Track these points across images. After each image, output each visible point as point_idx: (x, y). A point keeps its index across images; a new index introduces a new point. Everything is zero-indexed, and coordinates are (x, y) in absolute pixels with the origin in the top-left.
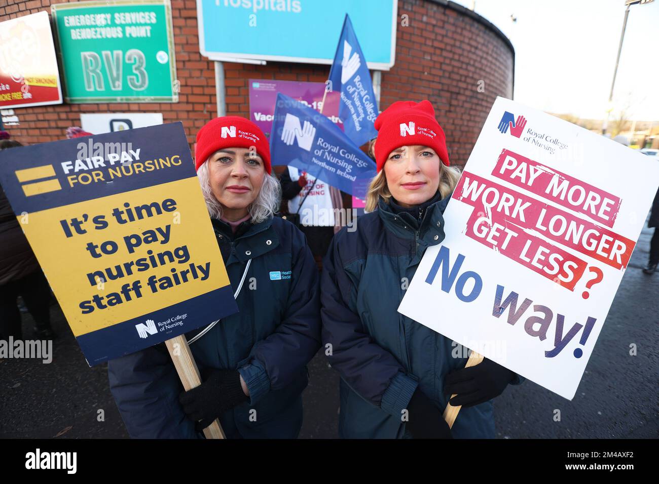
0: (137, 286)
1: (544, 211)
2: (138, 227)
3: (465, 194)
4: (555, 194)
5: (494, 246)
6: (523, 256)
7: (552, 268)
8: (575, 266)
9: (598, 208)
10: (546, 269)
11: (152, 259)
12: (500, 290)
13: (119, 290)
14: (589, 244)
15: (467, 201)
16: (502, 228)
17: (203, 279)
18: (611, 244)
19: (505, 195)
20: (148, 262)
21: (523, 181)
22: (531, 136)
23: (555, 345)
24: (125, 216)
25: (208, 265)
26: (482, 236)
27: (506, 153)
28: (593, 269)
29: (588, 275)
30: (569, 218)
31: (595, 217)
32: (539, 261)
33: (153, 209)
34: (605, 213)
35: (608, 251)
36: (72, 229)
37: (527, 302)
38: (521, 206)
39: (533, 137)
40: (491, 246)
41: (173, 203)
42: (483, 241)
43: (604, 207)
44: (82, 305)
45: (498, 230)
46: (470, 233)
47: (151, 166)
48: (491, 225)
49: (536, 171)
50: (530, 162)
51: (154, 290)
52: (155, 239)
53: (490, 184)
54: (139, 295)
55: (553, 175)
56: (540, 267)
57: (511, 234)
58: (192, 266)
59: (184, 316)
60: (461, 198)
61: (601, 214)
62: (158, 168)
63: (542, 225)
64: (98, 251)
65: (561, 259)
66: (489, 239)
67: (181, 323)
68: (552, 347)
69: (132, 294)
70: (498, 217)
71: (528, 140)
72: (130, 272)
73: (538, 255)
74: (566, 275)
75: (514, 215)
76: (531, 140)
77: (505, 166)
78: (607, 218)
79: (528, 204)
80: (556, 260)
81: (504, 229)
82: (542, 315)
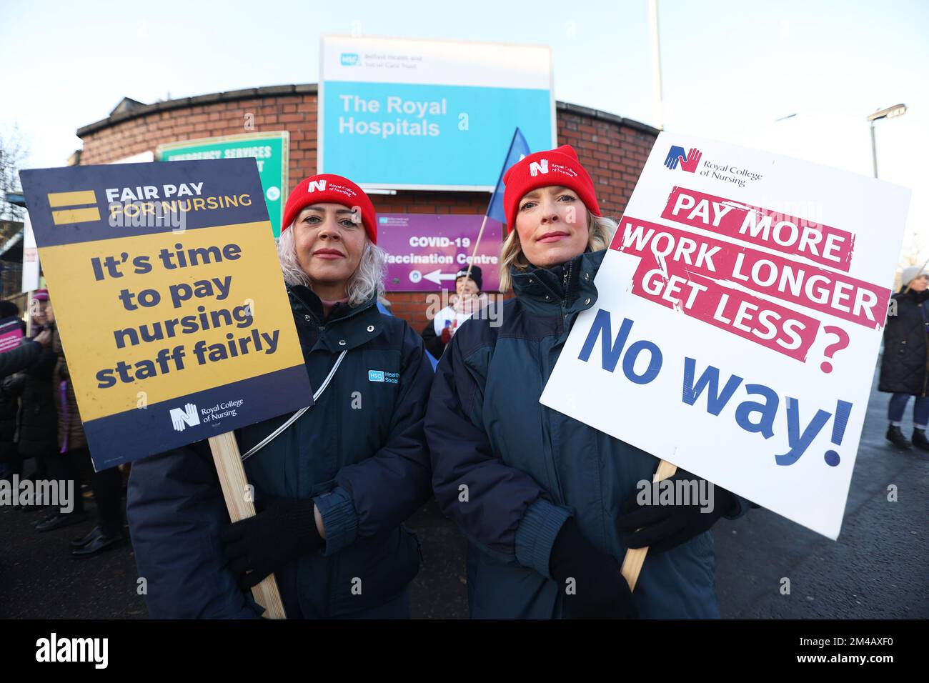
0: (178, 354)
1: (741, 257)
2: (190, 275)
3: (627, 243)
4: (754, 233)
5: (674, 306)
6: (718, 316)
7: (765, 330)
8: (802, 326)
9: (820, 247)
10: (756, 332)
11: (203, 318)
12: (690, 364)
13: (153, 357)
14: (818, 295)
15: (631, 250)
16: (683, 281)
17: (268, 352)
18: (853, 294)
19: (683, 240)
20: (198, 321)
21: (706, 221)
22: (710, 169)
23: (790, 446)
24: (174, 260)
25: (276, 333)
26: (656, 292)
27: (677, 191)
28: (829, 329)
29: (824, 339)
30: (781, 263)
31: (820, 259)
32: (745, 321)
33: (211, 255)
34: (833, 252)
35: (850, 303)
36: (105, 270)
37: (735, 382)
38: (707, 252)
39: (712, 170)
40: (670, 305)
41: (237, 249)
42: (658, 299)
43: (829, 246)
44: (100, 376)
45: (677, 284)
46: (638, 290)
47: (213, 203)
48: (667, 278)
49: (722, 208)
50: (712, 199)
51: (202, 361)
52: (210, 293)
53: (659, 228)
54: (180, 366)
55: (746, 212)
56: (747, 329)
57: (696, 288)
58: (255, 332)
59: (239, 403)
60: (622, 248)
61: (826, 255)
62: (222, 206)
63: (741, 273)
64: (134, 301)
65: (777, 317)
66: (666, 296)
67: (233, 413)
68: (785, 449)
69: (171, 364)
70: (676, 267)
71: (707, 174)
72: (171, 334)
73: (741, 314)
74: (790, 340)
75: (699, 264)
76: (711, 174)
77: (679, 205)
78: (838, 259)
79: (716, 249)
80: (770, 318)
81: (687, 282)
82: (761, 399)
